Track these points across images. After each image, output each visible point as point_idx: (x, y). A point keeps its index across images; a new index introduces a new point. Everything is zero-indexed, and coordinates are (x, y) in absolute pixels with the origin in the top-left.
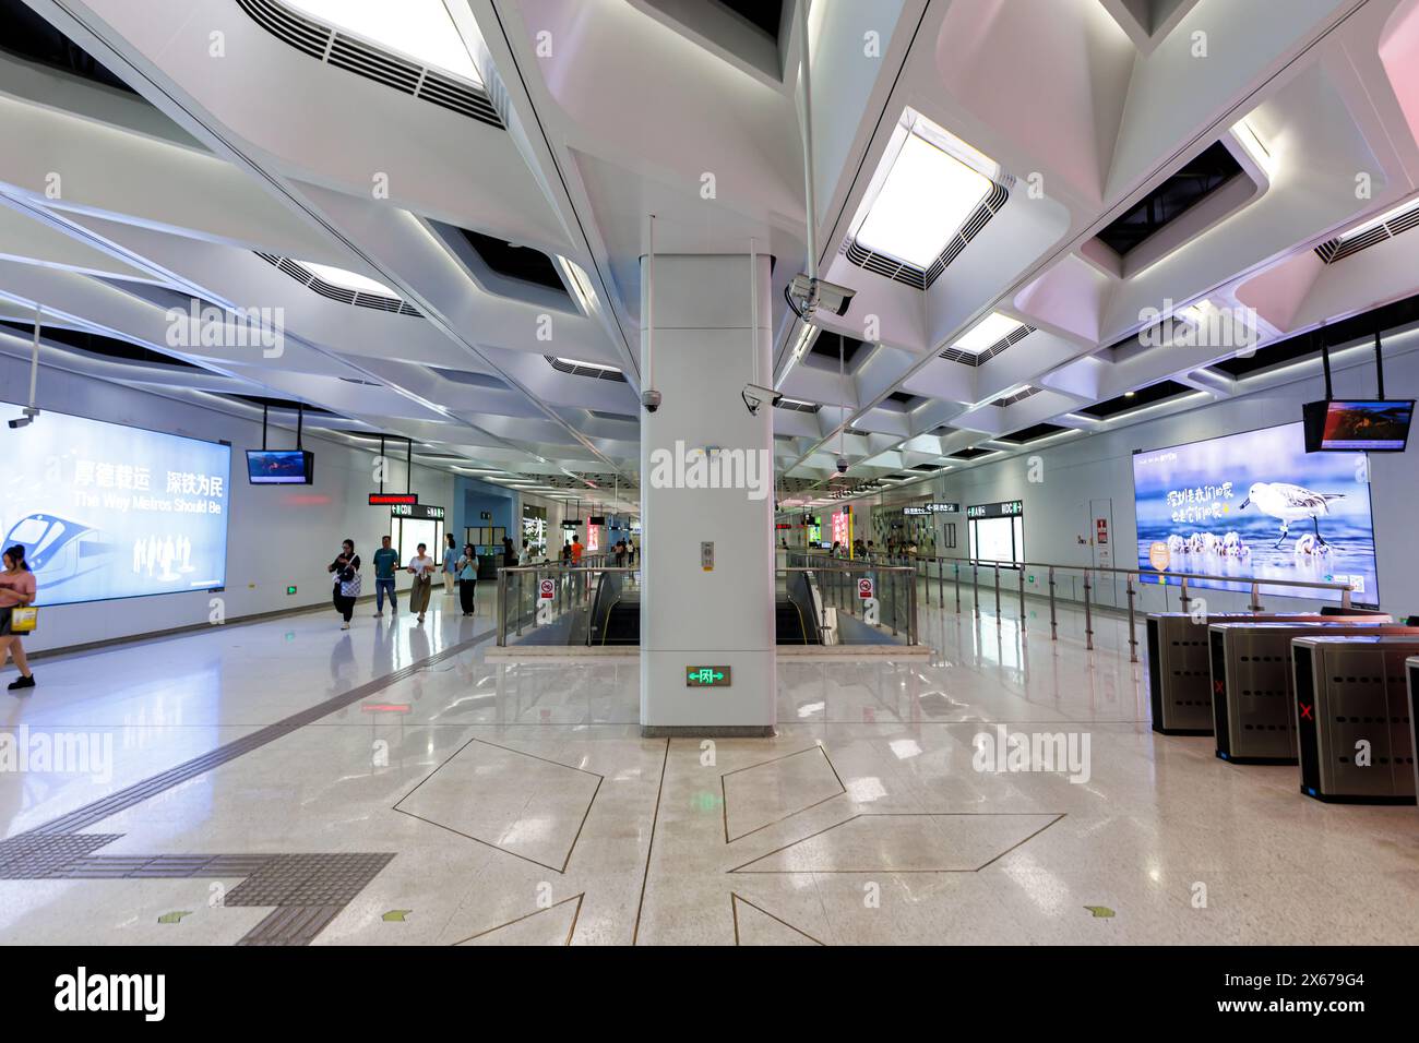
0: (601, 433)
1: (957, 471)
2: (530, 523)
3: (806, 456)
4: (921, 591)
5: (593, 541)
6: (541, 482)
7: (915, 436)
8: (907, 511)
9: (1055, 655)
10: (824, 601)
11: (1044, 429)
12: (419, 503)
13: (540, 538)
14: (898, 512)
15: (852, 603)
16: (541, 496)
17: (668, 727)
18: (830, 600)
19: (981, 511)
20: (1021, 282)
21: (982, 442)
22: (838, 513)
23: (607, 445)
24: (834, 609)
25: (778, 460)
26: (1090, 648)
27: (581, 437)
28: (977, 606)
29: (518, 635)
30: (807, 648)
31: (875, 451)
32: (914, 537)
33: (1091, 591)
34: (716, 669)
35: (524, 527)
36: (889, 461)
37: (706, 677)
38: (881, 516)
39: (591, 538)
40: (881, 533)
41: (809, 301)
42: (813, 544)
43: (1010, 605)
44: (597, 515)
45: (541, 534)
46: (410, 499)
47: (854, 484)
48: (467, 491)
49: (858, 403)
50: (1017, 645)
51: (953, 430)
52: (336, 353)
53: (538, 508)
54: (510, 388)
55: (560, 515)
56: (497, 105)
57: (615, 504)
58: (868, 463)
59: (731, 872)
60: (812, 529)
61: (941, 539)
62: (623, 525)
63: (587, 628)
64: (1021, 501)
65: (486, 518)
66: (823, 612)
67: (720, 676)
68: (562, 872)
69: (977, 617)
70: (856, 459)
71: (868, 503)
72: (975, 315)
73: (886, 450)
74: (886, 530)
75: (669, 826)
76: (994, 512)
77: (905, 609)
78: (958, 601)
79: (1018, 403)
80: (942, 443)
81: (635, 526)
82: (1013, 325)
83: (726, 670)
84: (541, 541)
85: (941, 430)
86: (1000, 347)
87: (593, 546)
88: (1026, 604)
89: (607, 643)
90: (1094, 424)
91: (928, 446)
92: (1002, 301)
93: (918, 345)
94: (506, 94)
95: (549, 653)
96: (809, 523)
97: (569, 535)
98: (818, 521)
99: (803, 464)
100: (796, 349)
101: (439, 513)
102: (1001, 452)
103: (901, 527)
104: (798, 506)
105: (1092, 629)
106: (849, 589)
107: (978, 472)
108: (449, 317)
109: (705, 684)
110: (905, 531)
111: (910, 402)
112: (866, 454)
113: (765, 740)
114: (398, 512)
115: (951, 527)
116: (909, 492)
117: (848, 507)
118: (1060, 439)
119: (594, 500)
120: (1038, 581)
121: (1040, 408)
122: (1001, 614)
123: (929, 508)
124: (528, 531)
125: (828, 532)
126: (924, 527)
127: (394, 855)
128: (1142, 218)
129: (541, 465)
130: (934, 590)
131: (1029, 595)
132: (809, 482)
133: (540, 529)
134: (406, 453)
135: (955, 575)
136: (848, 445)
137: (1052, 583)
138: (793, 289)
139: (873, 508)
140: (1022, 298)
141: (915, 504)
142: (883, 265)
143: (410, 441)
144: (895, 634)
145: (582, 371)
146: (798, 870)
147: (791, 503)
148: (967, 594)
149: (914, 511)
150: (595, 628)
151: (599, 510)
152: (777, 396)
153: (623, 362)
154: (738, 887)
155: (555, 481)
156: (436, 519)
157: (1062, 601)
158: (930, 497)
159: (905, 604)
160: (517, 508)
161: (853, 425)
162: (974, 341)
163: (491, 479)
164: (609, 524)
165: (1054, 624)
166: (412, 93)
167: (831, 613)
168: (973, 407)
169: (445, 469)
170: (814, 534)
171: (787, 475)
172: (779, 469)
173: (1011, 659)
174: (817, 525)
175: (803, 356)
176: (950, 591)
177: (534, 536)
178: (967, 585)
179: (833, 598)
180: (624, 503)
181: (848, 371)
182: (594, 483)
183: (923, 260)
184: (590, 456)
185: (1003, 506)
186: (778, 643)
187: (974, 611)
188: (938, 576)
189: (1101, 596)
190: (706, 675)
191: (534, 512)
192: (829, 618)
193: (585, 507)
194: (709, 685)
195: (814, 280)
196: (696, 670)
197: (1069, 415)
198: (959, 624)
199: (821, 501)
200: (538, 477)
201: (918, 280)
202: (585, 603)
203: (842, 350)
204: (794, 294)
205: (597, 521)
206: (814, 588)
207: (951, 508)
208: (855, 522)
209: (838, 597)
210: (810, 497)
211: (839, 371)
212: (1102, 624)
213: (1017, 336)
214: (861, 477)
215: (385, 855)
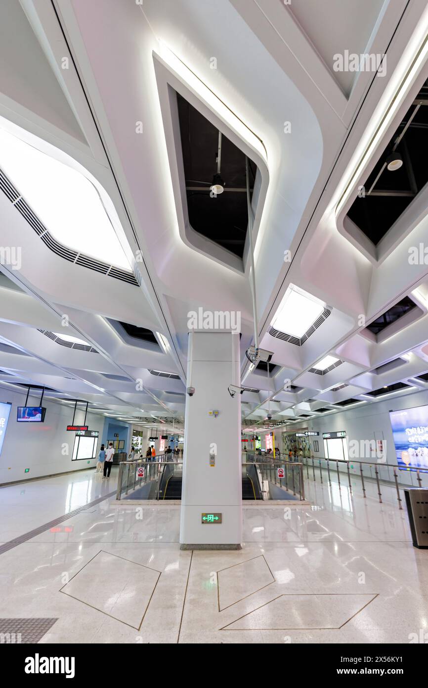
0: (168, 400)
1: (317, 418)
2: (135, 438)
3: (254, 411)
4: (305, 472)
5: (162, 446)
6: (141, 420)
7: (299, 403)
8: (297, 435)
9: (366, 505)
10: (263, 477)
11: (352, 401)
12: (89, 430)
13: (139, 445)
14: (294, 435)
15: (275, 478)
16: (141, 426)
17: (193, 545)
18: (265, 477)
19: (328, 436)
20: (339, 343)
21: (326, 406)
22: (268, 435)
23: (171, 405)
24: (267, 481)
25: (243, 412)
26: (381, 502)
27: (160, 402)
28: (330, 480)
29: (126, 494)
30: (255, 501)
31: (283, 409)
32: (301, 447)
33: (378, 474)
34: (215, 515)
35: (133, 440)
36: (289, 413)
37: (210, 519)
38: (286, 437)
39: (161, 445)
40: (287, 444)
41: (256, 357)
42: (257, 449)
43: (344, 479)
44: (165, 435)
45: (140, 444)
46: (85, 428)
47: (275, 423)
48: (109, 424)
49: (275, 390)
50: (349, 501)
51: (314, 400)
52: (63, 368)
53: (139, 432)
54: (132, 381)
55: (149, 436)
56: (137, 278)
57: (172, 430)
58: (279, 414)
59: (221, 629)
60: (257, 442)
61: (312, 448)
62: (175, 439)
63: (158, 491)
64: (345, 431)
65: (117, 436)
66: (263, 483)
67: (217, 518)
68: (139, 630)
69: (330, 486)
70: (274, 412)
71: (281, 431)
72: (321, 356)
73: (287, 409)
74: (289, 443)
75: (193, 601)
76: (334, 436)
77: (298, 480)
78: (321, 478)
79: (341, 390)
80: (310, 405)
81: (181, 439)
82: (336, 360)
83: (220, 515)
84: (139, 447)
85: (310, 401)
86: (332, 368)
87: (162, 449)
88: (351, 479)
89: (166, 499)
90: (373, 399)
91: (305, 407)
92: (331, 351)
93: (299, 368)
94: (141, 275)
95: (140, 503)
96: (255, 439)
97: (152, 443)
98: (259, 438)
99: (253, 414)
100: (250, 367)
101: (96, 434)
102: (335, 410)
103: (295, 441)
104: (251, 431)
105: (381, 493)
106: (274, 471)
107: (326, 418)
108: (109, 354)
109: (210, 522)
110: (297, 443)
111: (296, 389)
112: (279, 410)
113: (237, 552)
114: (79, 434)
115: (316, 442)
116: (298, 426)
117: (272, 433)
118: (358, 405)
119: (164, 428)
120: (355, 469)
121: (349, 392)
122: (341, 484)
123: (306, 433)
124: (134, 442)
125: (264, 444)
126: (305, 441)
127: (57, 619)
128: (382, 320)
129: (142, 413)
130: (311, 471)
131: (352, 474)
132: (255, 422)
133: (139, 441)
134: (86, 407)
135: (319, 465)
136: (273, 406)
137: (361, 470)
138: (249, 352)
139: (283, 433)
140: (339, 350)
141: (300, 431)
142: (283, 336)
143: (88, 402)
144: (295, 495)
145: (162, 375)
146: (253, 628)
147: (248, 430)
148: (325, 473)
149: (300, 435)
150: (161, 491)
151: (166, 432)
152: (243, 390)
153: (179, 372)
154: (224, 639)
155: (147, 420)
156: (95, 437)
157: (367, 478)
158: (307, 428)
159: (298, 478)
160: (130, 432)
161: (273, 398)
162: (321, 366)
163: (121, 419)
164: (170, 439)
165: (364, 490)
166: (106, 274)
167: (266, 483)
168: (322, 392)
169: (101, 414)
170: (258, 445)
171: (246, 418)
172: (243, 416)
173: (347, 506)
174: (259, 440)
175: (253, 371)
176: (317, 472)
177: (137, 444)
178: (324, 469)
179: (267, 476)
180: (177, 430)
181: (271, 376)
182: (164, 421)
183: (299, 334)
184: (163, 409)
185: (338, 433)
186: (243, 499)
187: (328, 482)
188: (312, 465)
189: (383, 475)
190: (210, 517)
191: (137, 433)
192: (265, 486)
193: (160, 431)
194: (212, 523)
195: (257, 349)
196: (206, 515)
197: (362, 395)
198: (322, 489)
199: (261, 430)
200: (141, 418)
201: (298, 342)
202: (157, 478)
203: (268, 368)
204: (250, 354)
205: (164, 437)
206: (259, 471)
207: (316, 434)
208: (275, 439)
209: (269, 475)
210: (256, 428)
211: (267, 376)
212: (384, 489)
213: (338, 363)
214: (277, 419)
215: (53, 619)
